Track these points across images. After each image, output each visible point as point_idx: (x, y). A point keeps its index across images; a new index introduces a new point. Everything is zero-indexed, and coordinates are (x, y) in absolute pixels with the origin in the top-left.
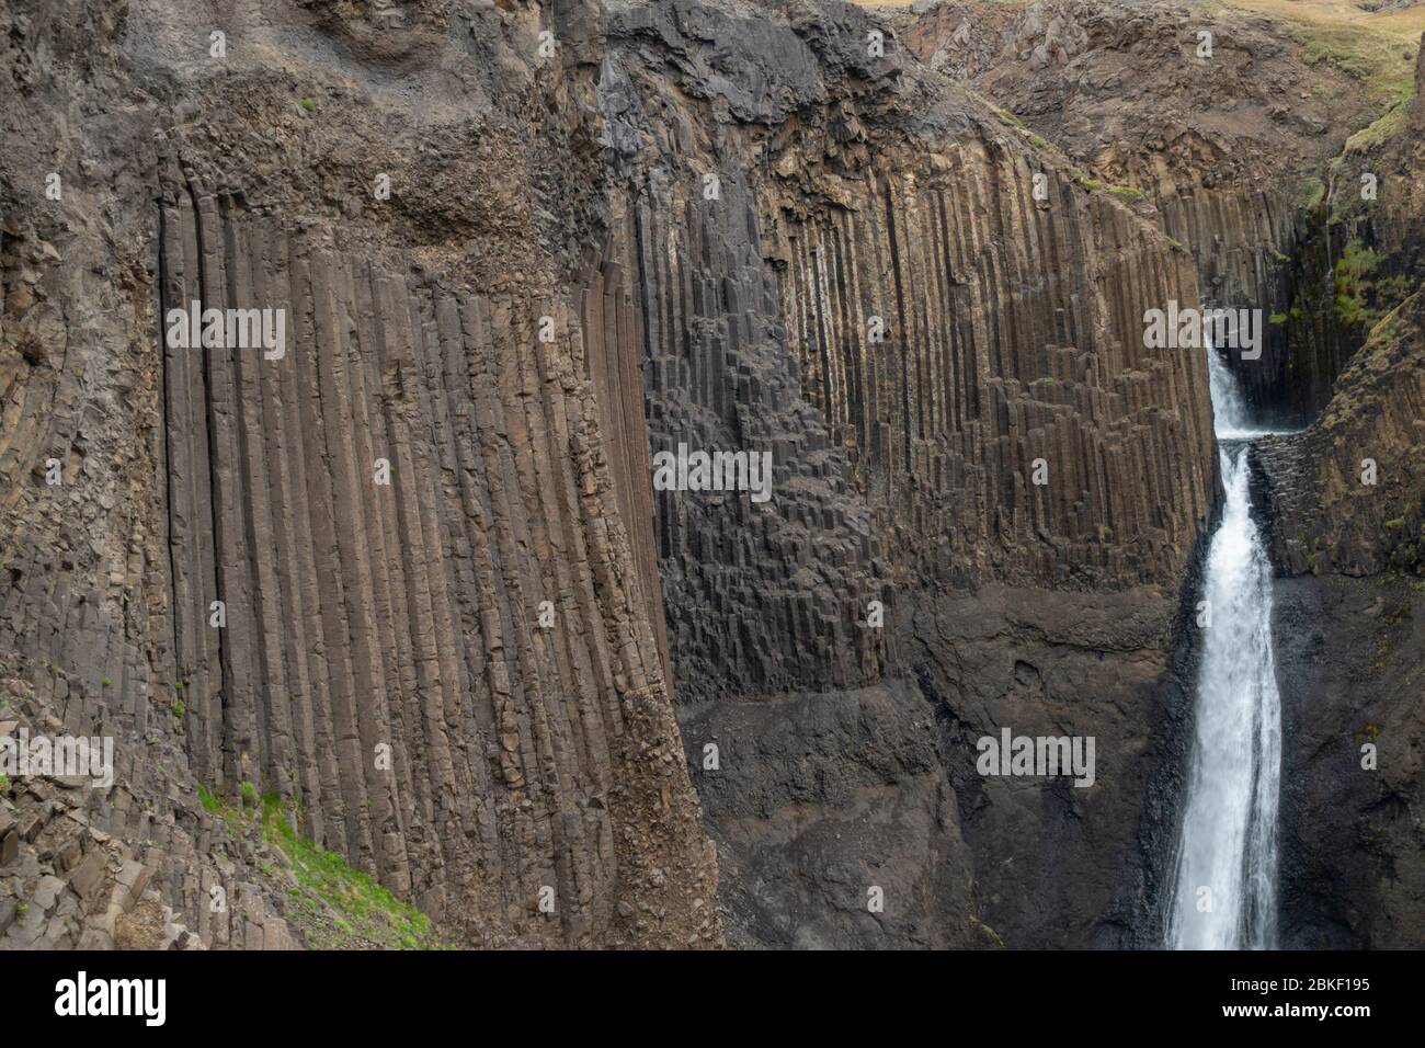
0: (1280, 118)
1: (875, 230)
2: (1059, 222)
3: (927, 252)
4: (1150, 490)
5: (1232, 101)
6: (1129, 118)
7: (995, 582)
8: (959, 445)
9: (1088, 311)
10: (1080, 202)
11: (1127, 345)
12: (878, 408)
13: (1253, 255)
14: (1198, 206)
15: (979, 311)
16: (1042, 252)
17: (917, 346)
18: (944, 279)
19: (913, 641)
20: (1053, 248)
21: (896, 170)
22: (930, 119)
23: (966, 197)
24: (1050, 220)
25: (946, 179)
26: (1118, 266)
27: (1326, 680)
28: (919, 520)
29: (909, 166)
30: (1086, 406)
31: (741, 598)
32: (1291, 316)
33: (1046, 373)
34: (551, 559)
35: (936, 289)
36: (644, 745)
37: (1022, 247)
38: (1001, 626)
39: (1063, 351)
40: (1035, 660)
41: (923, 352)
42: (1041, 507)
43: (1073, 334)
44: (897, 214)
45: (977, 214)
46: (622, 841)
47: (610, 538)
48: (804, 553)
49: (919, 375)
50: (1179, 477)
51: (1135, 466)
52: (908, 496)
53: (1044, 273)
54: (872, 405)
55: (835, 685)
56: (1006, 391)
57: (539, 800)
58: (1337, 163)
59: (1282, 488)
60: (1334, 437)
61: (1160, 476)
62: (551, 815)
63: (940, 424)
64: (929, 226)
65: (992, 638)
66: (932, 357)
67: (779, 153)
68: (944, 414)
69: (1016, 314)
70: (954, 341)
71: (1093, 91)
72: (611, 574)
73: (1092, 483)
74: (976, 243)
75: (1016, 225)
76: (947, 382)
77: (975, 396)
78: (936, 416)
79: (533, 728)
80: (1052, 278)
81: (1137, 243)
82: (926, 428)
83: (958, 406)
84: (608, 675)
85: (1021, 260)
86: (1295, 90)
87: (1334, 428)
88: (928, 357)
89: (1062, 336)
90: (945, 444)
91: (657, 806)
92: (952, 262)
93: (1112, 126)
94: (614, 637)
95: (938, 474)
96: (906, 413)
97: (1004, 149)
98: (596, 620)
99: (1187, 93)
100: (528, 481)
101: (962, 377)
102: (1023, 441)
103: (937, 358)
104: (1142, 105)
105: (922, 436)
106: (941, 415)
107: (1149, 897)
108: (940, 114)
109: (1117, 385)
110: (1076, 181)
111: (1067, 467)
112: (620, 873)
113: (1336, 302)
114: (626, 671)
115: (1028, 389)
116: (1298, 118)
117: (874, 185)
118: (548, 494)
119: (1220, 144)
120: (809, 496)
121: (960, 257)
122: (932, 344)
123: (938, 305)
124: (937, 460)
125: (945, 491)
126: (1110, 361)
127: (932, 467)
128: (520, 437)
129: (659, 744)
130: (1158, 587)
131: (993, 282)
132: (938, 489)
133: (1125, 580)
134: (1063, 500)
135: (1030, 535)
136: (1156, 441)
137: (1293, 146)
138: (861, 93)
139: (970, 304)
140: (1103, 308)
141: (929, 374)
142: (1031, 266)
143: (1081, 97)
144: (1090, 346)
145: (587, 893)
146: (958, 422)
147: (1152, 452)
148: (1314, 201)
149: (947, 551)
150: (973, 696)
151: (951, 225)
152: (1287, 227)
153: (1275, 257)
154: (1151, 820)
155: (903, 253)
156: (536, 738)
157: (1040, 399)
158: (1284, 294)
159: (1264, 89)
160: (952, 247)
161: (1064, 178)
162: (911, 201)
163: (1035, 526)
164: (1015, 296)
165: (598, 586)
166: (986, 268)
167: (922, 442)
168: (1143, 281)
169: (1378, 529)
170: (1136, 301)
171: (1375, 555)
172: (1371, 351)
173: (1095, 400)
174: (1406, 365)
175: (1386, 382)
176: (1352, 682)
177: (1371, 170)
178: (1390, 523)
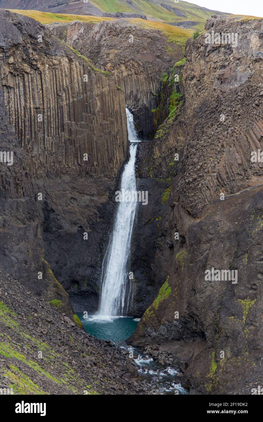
0: (158, 57)
1: (36, 79)
3: (51, 86)
4: (108, 153)
5: (145, 52)
6: (116, 54)
8: (58, 139)
9: (94, 105)
10: (93, 75)
11: (104, 114)
12: (36, 128)
13: (147, 93)
14: (133, 79)
15: (65, 103)
16: (82, 88)
17: (47, 111)
18: (56, 94)
19: (44, 191)
20: (85, 87)
21: (43, 64)
23: (62, 72)
25: (57, 67)
26: (103, 92)
28: (47, 158)
29: (47, 63)
30: (92, 130)
32: (157, 110)
33: (83, 121)
35: (53, 96)
37: (77, 86)
38: (67, 188)
39: (87, 115)
40: (76, 197)
41: (49, 113)
42: (79, 156)
43: (90, 110)
44: (43, 75)
45: (65, 77)
49: (48, 119)
50: (116, 150)
51: (104, 146)
52: (43, 152)
53: (83, 94)
54: (35, 127)
55: (10, 197)
56: (71, 125)
58: (172, 70)
60: (158, 141)
61: (111, 149)
63: (53, 133)
64: (52, 79)
65: (64, 191)
66: (52, 115)
67: (8, 57)
68: (55, 131)
69: (75, 104)
70: (58, 111)
73: (93, 151)
74: (65, 84)
75: (76, 80)
76: (56, 122)
77: (63, 126)
78: (52, 131)
80: (85, 95)
81: (108, 87)
82: (50, 134)
83: (58, 129)
85: (77, 90)
86: (164, 50)
87: (158, 139)
88: (50, 115)
89: (87, 111)
90: (54, 138)
92: (58, 89)
95: (52, 146)
96: (44, 130)
97: (73, 59)
99: (132, 49)
101: (60, 121)
102: (75, 138)
103: (53, 115)
104: (120, 51)
105: (48, 136)
106: (54, 131)
109: (101, 125)
110: (92, 69)
111: (87, 146)
113: (169, 107)
115: (77, 125)
116: (163, 57)
119: (140, 63)
121: (60, 88)
122: (52, 111)
123: (54, 101)
124: (52, 143)
125: (54, 151)
126: (99, 118)
127: (51, 145)
131: (69, 95)
132: (52, 151)
133: (100, 177)
135: (76, 164)
136: (110, 140)
137: (161, 65)
138: (33, 42)
139: (62, 101)
140: (99, 104)
141: (51, 119)
142: (79, 91)
143: (104, 48)
144: (94, 114)
146: (58, 133)
147: (109, 143)
148: (165, 80)
149: (54, 167)
150: (59, 206)
151: (58, 79)
152: (157, 86)
153: (153, 94)
154: (103, 240)
155: (44, 86)
157: (80, 127)
158: (155, 105)
159: (155, 49)
160: (58, 85)
161: (89, 68)
162: (47, 72)
163: (78, 161)
164: (75, 99)
166: (67, 91)
167: (48, 138)
168: (109, 97)
169: (167, 166)
170: (107, 102)
171: (166, 173)
172: (169, 119)
173: (95, 128)
174: (176, 122)
175: (171, 127)
176: (157, 205)
177: (180, 72)
178: (170, 164)
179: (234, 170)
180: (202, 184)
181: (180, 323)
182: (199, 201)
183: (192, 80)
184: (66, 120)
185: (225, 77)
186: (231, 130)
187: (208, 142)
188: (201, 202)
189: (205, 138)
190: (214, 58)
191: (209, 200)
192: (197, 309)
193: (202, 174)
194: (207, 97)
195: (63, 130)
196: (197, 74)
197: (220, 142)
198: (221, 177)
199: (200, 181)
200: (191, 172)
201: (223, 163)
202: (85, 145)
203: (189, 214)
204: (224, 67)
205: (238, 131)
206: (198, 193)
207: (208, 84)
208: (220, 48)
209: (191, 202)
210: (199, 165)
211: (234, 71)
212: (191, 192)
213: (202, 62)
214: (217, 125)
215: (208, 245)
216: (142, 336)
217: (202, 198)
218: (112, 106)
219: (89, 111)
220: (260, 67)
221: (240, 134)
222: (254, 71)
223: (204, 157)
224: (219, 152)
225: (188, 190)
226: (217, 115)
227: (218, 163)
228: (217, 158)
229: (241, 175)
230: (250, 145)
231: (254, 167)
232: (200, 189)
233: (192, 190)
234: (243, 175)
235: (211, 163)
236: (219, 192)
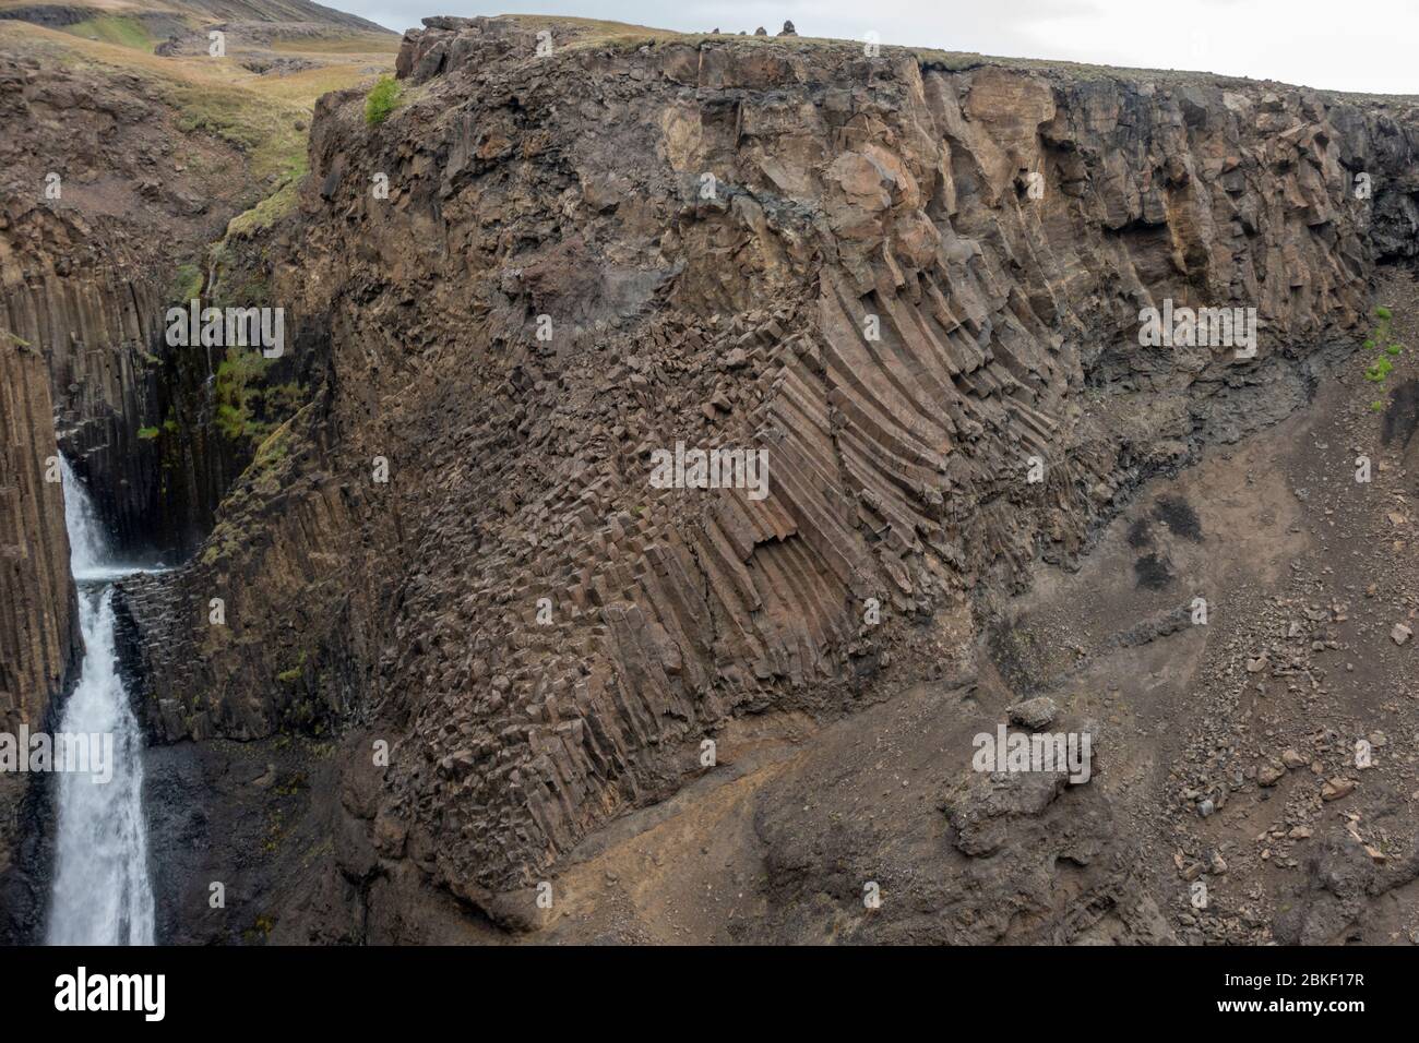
0: (150, 194)
5: (92, 173)
13: (117, 358)
14: (51, 297)
32: (164, 431)
50: (27, 627)
58: (218, 249)
59: (154, 638)
60: (216, 574)
86: (168, 161)
87: (215, 564)
113: (217, 414)
116: (172, 196)
119: (77, 223)
137: (166, 227)
148: (190, 295)
153: (144, 361)
158: (156, 405)
159: (131, 159)
169: (268, 683)
171: (266, 714)
172: (258, 471)
174: (299, 488)
175: (276, 508)
176: (239, 867)
177: (257, 259)
178: (283, 676)
179: (650, 698)
180: (525, 775)
182: (520, 851)
183: (369, 301)
185: (547, 288)
186: (623, 521)
187: (520, 582)
188: (528, 856)
189: (499, 560)
190: (483, 205)
191: (561, 845)
193: (515, 728)
194: (457, 373)
197: (576, 580)
198: (599, 736)
199: (508, 760)
200: (461, 721)
201: (605, 670)
204: (531, 243)
205: (651, 524)
206: (507, 815)
207: (455, 317)
208: (511, 164)
209: (480, 857)
210: (497, 688)
211: (589, 261)
212: (476, 812)
213: (422, 222)
214: (548, 504)
217: (531, 836)
220: (711, 244)
221: (665, 537)
222: (681, 262)
223: (512, 650)
224: (581, 621)
225: (452, 803)
226: (533, 457)
227: (584, 673)
228: (574, 651)
229: (683, 719)
230: (709, 583)
231: (735, 681)
232: (519, 796)
233: (478, 802)
234: (691, 717)
235: (553, 675)
236: (598, 801)
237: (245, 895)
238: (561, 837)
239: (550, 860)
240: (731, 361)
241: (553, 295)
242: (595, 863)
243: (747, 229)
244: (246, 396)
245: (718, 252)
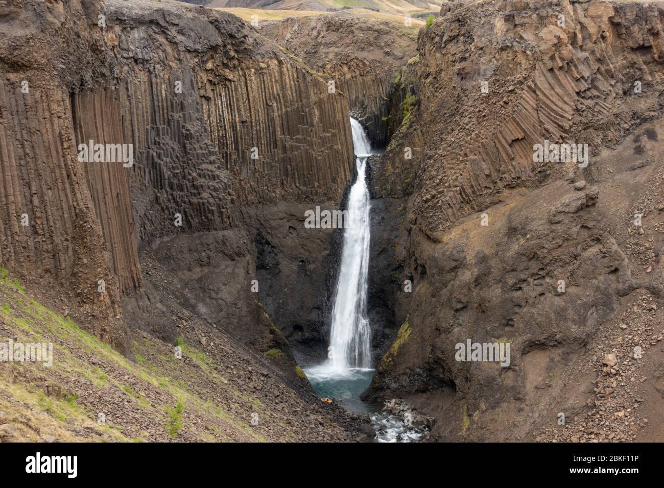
0: (387, 54)
1: (241, 87)
2: (302, 85)
3: (259, 95)
4: (331, 171)
5: (372, 48)
6: (337, 53)
7: (283, 201)
8: (271, 158)
9: (311, 114)
10: (309, 79)
11: (324, 125)
12: (244, 145)
13: (376, 98)
14: (358, 82)
15: (276, 114)
16: (297, 95)
17: (256, 125)
18: (265, 104)
20: (300, 94)
21: (248, 68)
22: (259, 52)
23: (271, 77)
24: (299, 85)
25: (265, 71)
26: (321, 99)
27: (384, 230)
28: (258, 181)
29: (252, 67)
30: (311, 145)
31: (185, 202)
32: (389, 118)
33: (298, 134)
34: (54, 168)
35: (262, 107)
36: (81, 222)
37: (290, 93)
38: (284, 215)
39: (304, 127)
40: (295, 226)
41: (258, 127)
43: (307, 121)
44: (248, 82)
45: (275, 82)
46: (75, 251)
47: (72, 161)
48: (206, 188)
49: (257, 134)
50: (340, 167)
51: (326, 163)
52: (254, 174)
53: (297, 102)
54: (242, 145)
55: (214, 229)
56: (285, 140)
57: (48, 238)
58: (404, 68)
59: (375, 171)
60: (390, 154)
61: (334, 167)
62: (52, 243)
64: (259, 86)
65: (281, 219)
66: (261, 129)
67: (206, 62)
68: (266, 148)
69: (288, 115)
70: (269, 124)
71: (327, 45)
72: (72, 172)
73: (313, 169)
74: (275, 92)
75: (288, 86)
76: (267, 137)
77: (275, 141)
78: (263, 148)
79: (46, 217)
80: (300, 103)
81: (327, 92)
83: (270, 145)
84: (71, 202)
85: (289, 97)
86: (393, 44)
87: (390, 151)
89: (303, 122)
91: (85, 240)
92: (267, 98)
93: (331, 56)
94: (73, 191)
95: (264, 167)
97: (284, 61)
98: (67, 186)
99: (356, 45)
100: (46, 144)
101: (271, 135)
102: (291, 156)
103: (263, 129)
104: (341, 49)
107: (328, 299)
108: (262, 50)
109: (321, 138)
110: (307, 72)
111: (305, 164)
112: (74, 260)
113: (403, 113)
114: (77, 201)
115: (292, 139)
116: (393, 54)
117: (241, 73)
118: (52, 148)
119: (365, 61)
120: (208, 170)
121: (270, 97)
122: (261, 125)
123: (263, 112)
125: (266, 172)
126: (319, 130)
128: (44, 131)
129: (86, 222)
130: (333, 202)
131: (281, 105)
132: (264, 172)
134: (304, 175)
135: (293, 186)
136: (333, 156)
137: (391, 63)
138: (234, 43)
139: (273, 112)
140: (317, 113)
141: (260, 135)
142: (293, 99)
143: (322, 47)
144: (312, 125)
145: (63, 266)
146: (270, 150)
147: (331, 159)
148: (397, 80)
149: (267, 191)
150: (275, 238)
151: (267, 86)
152: (388, 89)
153: (383, 99)
154: (330, 276)
155: (251, 95)
156: (47, 220)
157: (296, 142)
158: (386, 111)
159: (383, 44)
160: (267, 93)
161: (304, 71)
162: (253, 78)
163: (295, 183)
164: (288, 109)
165: (68, 176)
166: (278, 100)
168: (329, 104)
169: (402, 183)
170: (327, 111)
171: (402, 191)
172: (402, 127)
173: (314, 143)
174: (411, 130)
175: (406, 136)
176: (392, 231)
177: (414, 70)
178: (406, 181)
179: (480, 182)
180: (443, 201)
181: (424, 371)
182: (439, 221)
183: (427, 78)
184: (279, 133)
185: (466, 71)
186: (476, 134)
187: (448, 151)
188: (441, 223)
189: (445, 146)
190: (452, 49)
191: (452, 221)
192: (443, 352)
193: (442, 189)
194: (446, 97)
195: (276, 146)
196: (432, 70)
197: (462, 150)
198: (465, 192)
199: (439, 198)
200: (429, 188)
201: (468, 174)
202: (303, 163)
203: (429, 238)
204: (464, 59)
205: (483, 135)
206: (437, 212)
207: (446, 81)
208: (458, 37)
209: (430, 223)
210: (438, 179)
211: (477, 63)
212: (430, 211)
213: (438, 55)
214: (459, 130)
215: (453, 274)
216: (379, 389)
217: (443, 218)
218: (333, 115)
219: (305, 122)
220: (508, 57)
221: (487, 138)
222: (500, 62)
223: (444, 169)
224: (462, 161)
225: (426, 209)
226: (458, 118)
227: (461, 175)
228: (459, 169)
229: (490, 188)
230: (499, 151)
231: (506, 178)
232: (441, 207)
233: (431, 209)
234: (493, 188)
235: (453, 175)
236: (464, 209)
237: (393, 238)
238: (452, 218)
239: (448, 224)
240: (510, 89)
241: (468, 73)
242: (462, 226)
243: (516, 51)
244: (410, 108)
245: (509, 58)
